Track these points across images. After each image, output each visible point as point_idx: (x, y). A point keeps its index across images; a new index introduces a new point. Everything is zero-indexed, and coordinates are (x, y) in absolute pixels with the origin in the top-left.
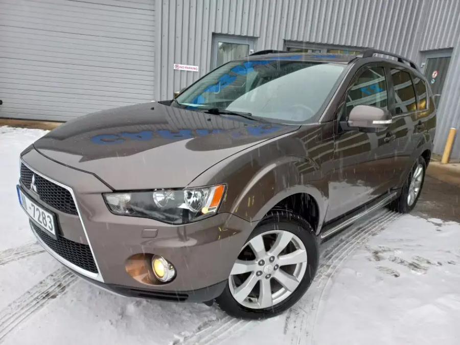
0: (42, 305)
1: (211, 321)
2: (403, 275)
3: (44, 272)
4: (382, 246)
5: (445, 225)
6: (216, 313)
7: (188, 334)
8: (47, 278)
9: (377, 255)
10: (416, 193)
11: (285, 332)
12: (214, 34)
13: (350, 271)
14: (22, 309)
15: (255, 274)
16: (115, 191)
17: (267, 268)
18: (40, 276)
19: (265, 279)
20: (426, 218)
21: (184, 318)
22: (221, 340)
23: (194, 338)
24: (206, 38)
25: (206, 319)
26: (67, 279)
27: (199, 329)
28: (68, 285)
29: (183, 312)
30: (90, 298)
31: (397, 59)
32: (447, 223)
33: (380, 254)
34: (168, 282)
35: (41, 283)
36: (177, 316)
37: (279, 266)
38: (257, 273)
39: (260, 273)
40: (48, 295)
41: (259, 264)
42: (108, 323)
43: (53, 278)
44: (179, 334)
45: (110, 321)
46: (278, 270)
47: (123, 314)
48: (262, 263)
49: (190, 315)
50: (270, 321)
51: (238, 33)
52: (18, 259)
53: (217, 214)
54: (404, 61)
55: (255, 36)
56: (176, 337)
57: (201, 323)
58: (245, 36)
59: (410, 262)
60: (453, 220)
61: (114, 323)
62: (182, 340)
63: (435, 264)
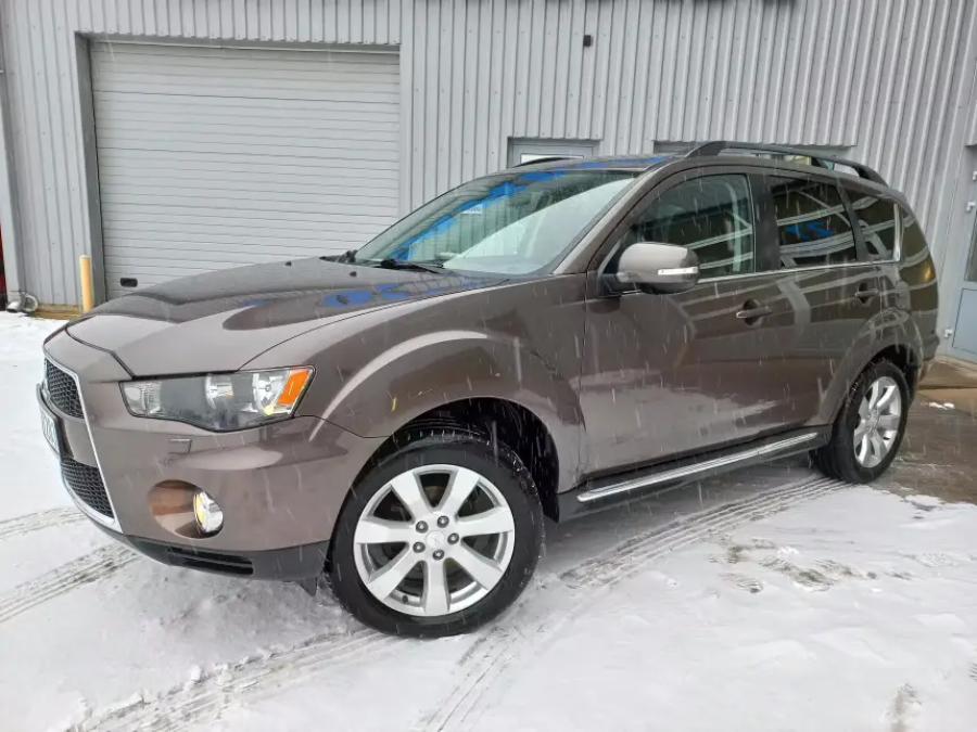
0: (67, 590)
1: (334, 635)
2: (768, 589)
3: (93, 544)
4: (759, 538)
5: (941, 509)
6: (347, 623)
7: (280, 647)
8: (94, 553)
9: (737, 554)
10: (887, 443)
11: (462, 662)
12: (511, 141)
13: (659, 576)
14: (35, 593)
15: (411, 548)
16: (136, 379)
17: (435, 539)
18: (85, 548)
19: (433, 560)
20: (903, 495)
21: (289, 625)
22: (335, 663)
23: (290, 657)
24: (494, 148)
25: (326, 631)
26: (123, 557)
27: (307, 644)
28: (122, 566)
29: (294, 616)
30: (147, 586)
31: (808, 161)
32: (948, 505)
33: (744, 553)
34: (212, 534)
35: (82, 559)
36: (279, 622)
37: (461, 536)
38: (415, 546)
39: (419, 547)
40: (84, 578)
41: (418, 528)
42: (157, 621)
43: (103, 553)
44: (266, 648)
45: (162, 619)
46: (459, 543)
47: (189, 613)
48: (422, 528)
49: (302, 621)
50: (444, 643)
51: (559, 135)
52: (63, 523)
53: (293, 417)
54: (827, 164)
55: (594, 138)
56: (260, 651)
57: (313, 635)
58: (587, 140)
59: (805, 568)
60: (969, 501)
61: (168, 622)
62: (266, 655)
63: (861, 576)
